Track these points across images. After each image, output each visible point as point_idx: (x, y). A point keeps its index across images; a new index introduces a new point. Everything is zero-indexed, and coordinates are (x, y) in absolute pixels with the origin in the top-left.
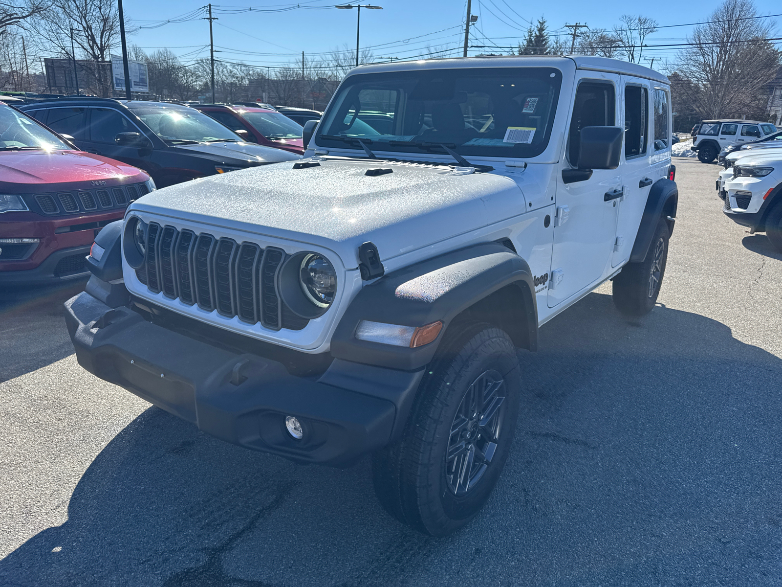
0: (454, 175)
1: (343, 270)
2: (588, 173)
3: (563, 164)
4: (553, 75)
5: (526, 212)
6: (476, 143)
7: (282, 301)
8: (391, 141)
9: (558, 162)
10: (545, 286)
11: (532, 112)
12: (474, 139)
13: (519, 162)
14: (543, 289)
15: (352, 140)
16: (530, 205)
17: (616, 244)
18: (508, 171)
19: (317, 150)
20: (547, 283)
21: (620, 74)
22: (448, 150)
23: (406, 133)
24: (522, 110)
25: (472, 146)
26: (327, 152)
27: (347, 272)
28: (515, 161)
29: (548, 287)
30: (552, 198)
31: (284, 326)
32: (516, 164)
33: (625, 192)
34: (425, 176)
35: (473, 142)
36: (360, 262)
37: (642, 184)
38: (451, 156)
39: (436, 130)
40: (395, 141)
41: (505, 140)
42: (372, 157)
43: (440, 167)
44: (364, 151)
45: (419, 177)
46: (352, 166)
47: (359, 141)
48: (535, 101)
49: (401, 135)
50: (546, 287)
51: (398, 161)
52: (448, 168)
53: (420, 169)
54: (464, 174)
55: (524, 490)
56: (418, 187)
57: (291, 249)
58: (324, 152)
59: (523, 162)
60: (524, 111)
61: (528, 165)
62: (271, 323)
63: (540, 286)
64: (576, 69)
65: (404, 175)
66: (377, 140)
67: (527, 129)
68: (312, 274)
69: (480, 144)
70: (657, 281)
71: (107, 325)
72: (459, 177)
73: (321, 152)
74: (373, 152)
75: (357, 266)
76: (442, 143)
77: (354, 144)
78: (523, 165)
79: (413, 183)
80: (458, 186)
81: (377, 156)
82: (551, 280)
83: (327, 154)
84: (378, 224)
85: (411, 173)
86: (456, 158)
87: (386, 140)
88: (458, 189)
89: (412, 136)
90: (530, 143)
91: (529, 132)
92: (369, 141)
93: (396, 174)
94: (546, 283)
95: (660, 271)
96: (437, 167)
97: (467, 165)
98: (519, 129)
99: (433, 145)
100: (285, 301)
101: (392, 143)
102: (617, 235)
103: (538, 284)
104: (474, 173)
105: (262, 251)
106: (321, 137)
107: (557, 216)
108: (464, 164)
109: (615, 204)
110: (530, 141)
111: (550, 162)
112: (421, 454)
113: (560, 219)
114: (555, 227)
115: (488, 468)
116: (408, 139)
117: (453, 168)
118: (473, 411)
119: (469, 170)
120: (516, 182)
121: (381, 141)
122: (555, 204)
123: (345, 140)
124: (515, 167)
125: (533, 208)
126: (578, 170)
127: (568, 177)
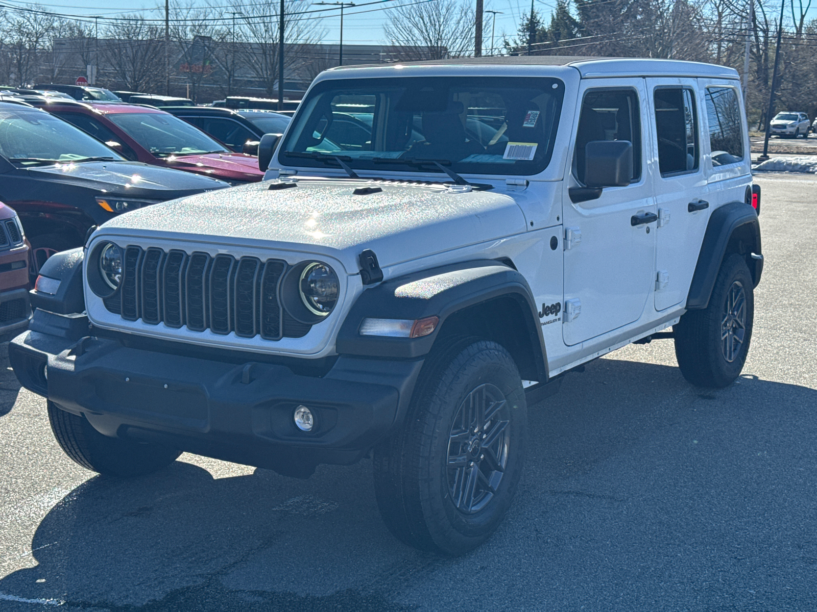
0: (449, 193)
1: (345, 275)
2: (597, 190)
3: (570, 181)
4: (555, 86)
5: (528, 232)
6: (474, 160)
7: (284, 309)
8: (375, 159)
9: (563, 180)
10: (557, 317)
11: (533, 126)
12: (472, 156)
13: (521, 180)
14: (555, 320)
15: (328, 157)
16: (532, 224)
17: (657, 280)
18: (510, 190)
19: (283, 169)
20: (560, 314)
21: (644, 77)
22: (442, 167)
23: (389, 149)
24: (523, 124)
25: (470, 163)
26: (295, 172)
27: (349, 277)
28: (516, 179)
29: (562, 319)
30: (558, 219)
31: (285, 335)
32: (517, 182)
33: (662, 215)
34: (417, 194)
35: (471, 159)
36: (361, 269)
37: (692, 208)
38: (446, 175)
39: (428, 143)
40: (380, 159)
41: (505, 156)
42: (354, 176)
43: (433, 186)
44: (343, 170)
45: (411, 196)
46: (335, 186)
47: (336, 158)
48: (536, 114)
49: (383, 151)
50: (559, 319)
51: (384, 180)
52: (442, 187)
53: (411, 188)
54: (460, 192)
55: (537, 530)
56: (411, 204)
57: (293, 260)
58: (292, 172)
59: (524, 179)
60: (524, 125)
61: (530, 183)
62: (271, 334)
63: (551, 317)
64: (581, 78)
65: (395, 194)
66: (358, 157)
67: (528, 145)
68: (312, 285)
69: (479, 161)
70: (741, 342)
71: (84, 352)
72: (454, 195)
73: (288, 172)
74: (355, 171)
75: (358, 271)
76: (435, 160)
77: (329, 161)
78: (525, 183)
79: (405, 200)
80: (452, 203)
81: (359, 176)
82: (565, 311)
83: (295, 175)
84: (376, 235)
85: (403, 192)
86: (452, 177)
87: (369, 157)
88: (452, 206)
89: (400, 152)
90: (532, 159)
91: (530, 148)
92: (349, 159)
93: (386, 193)
94: (558, 313)
95: (744, 327)
96: (430, 186)
97: (463, 182)
98: (520, 144)
99: (424, 162)
100: (286, 309)
101: (376, 161)
102: (658, 270)
103: (549, 314)
104: (471, 191)
105: (263, 264)
106: (287, 154)
107: (566, 238)
108: (460, 182)
109: (649, 230)
110: (531, 158)
111: (553, 179)
112: (422, 447)
113: (569, 242)
114: (564, 250)
115: (494, 497)
116: (395, 155)
117: (448, 187)
118: (473, 427)
119: (465, 188)
120: (515, 200)
121: (364, 158)
122: (562, 224)
123: (318, 157)
124: (516, 185)
125: (534, 227)
126: (587, 188)
127: (577, 196)
